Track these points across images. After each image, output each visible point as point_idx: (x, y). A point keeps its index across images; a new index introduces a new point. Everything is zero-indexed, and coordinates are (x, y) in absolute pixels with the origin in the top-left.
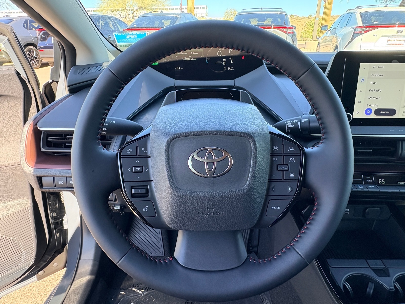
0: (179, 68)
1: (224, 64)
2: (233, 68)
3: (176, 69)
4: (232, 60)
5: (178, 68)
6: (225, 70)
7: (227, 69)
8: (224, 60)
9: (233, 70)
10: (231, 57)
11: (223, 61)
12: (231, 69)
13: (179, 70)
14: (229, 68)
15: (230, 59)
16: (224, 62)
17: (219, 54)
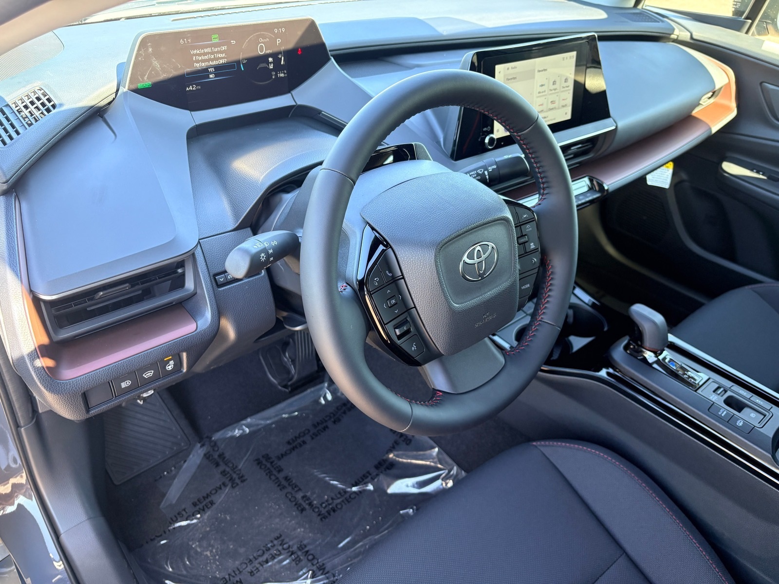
0: (193, 87)
1: (271, 67)
2: (285, 72)
3: (187, 89)
4: (283, 58)
5: (191, 88)
6: (273, 77)
7: (276, 75)
8: (271, 60)
9: (286, 75)
10: (280, 53)
11: (268, 63)
12: (282, 75)
13: (193, 90)
14: (279, 73)
15: (280, 57)
16: (271, 63)
17: (262, 50)
